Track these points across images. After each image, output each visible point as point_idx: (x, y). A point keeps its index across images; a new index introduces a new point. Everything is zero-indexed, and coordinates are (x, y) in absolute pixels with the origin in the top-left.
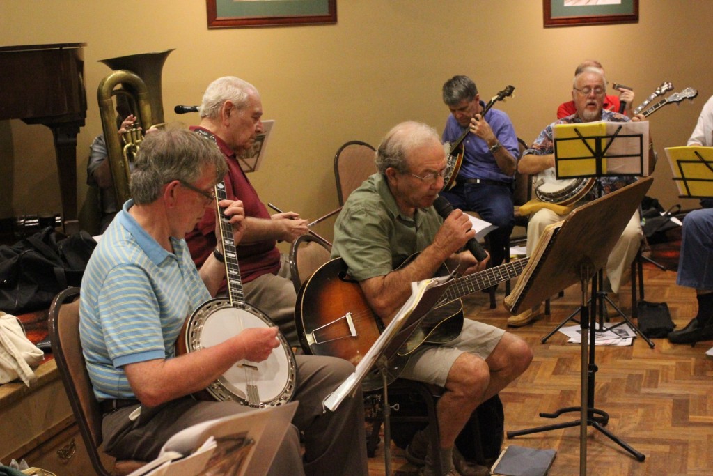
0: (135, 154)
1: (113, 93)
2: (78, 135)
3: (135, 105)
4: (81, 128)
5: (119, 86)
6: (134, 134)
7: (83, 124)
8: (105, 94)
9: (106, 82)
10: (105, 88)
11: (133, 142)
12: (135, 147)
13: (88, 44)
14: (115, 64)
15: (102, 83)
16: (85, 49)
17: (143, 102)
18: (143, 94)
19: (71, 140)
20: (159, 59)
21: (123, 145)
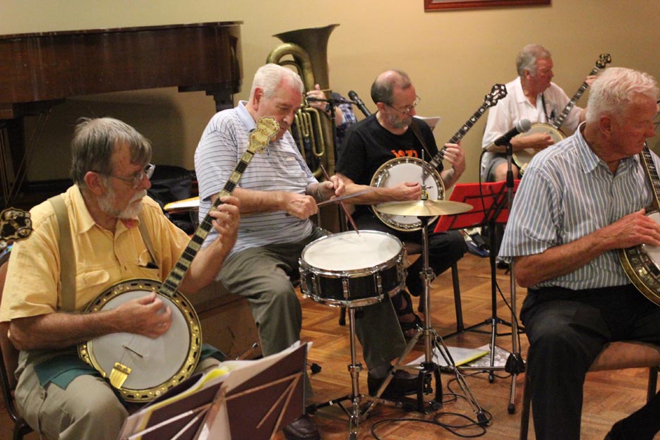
9: (273, 54)
10: (272, 59)
15: (270, 55)
17: (305, 70)
20: (322, 34)
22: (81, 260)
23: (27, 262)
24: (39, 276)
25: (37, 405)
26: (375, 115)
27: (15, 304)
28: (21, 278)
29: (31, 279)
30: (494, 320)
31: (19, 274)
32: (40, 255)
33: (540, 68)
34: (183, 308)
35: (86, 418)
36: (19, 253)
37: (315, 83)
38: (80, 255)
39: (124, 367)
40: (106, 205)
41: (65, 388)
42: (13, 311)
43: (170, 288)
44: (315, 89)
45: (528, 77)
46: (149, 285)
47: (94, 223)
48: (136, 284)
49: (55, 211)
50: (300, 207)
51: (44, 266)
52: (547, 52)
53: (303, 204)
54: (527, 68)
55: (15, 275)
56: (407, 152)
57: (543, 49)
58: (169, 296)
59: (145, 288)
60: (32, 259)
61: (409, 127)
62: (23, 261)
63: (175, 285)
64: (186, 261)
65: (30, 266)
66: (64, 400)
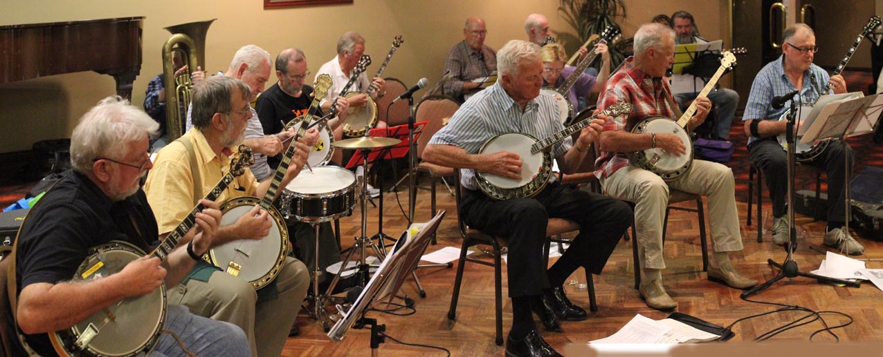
0: (184, 92)
1: (172, 49)
2: (134, 82)
3: (186, 57)
4: (137, 77)
5: (176, 46)
6: (185, 78)
7: (139, 74)
8: (167, 50)
9: (169, 42)
10: (167, 47)
11: (183, 83)
12: (184, 87)
13: (147, 17)
14: (174, 30)
15: (166, 43)
16: (144, 21)
17: (192, 56)
18: (193, 50)
19: (130, 85)
20: (205, 26)
21: (176, 86)
22: (206, 185)
23: (172, 187)
24: (180, 198)
25: (177, 299)
26: (277, 84)
27: (168, 221)
28: (170, 200)
29: (177, 201)
30: (380, 235)
31: (168, 198)
32: (182, 181)
33: (356, 50)
34: (276, 217)
35: (236, 299)
36: (167, 182)
37: (198, 66)
38: (206, 181)
39: (236, 265)
40: (222, 140)
41: (207, 282)
42: (164, 227)
43: (267, 203)
44: (197, 70)
45: (346, 56)
46: (251, 201)
47: (215, 155)
48: (242, 201)
49: (186, 148)
50: (271, 148)
51: (185, 190)
52: (363, 39)
53: (274, 145)
54: (346, 49)
55: (165, 199)
56: (302, 111)
57: (360, 37)
58: (267, 209)
59: (249, 203)
60: (176, 185)
61: (303, 90)
62: (169, 187)
63: (271, 201)
64: (277, 182)
65: (174, 191)
66: (209, 290)
